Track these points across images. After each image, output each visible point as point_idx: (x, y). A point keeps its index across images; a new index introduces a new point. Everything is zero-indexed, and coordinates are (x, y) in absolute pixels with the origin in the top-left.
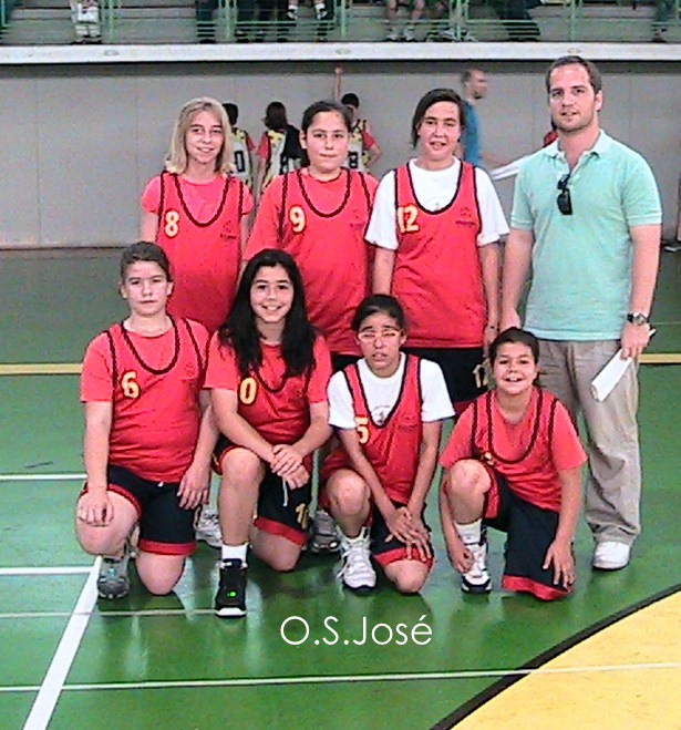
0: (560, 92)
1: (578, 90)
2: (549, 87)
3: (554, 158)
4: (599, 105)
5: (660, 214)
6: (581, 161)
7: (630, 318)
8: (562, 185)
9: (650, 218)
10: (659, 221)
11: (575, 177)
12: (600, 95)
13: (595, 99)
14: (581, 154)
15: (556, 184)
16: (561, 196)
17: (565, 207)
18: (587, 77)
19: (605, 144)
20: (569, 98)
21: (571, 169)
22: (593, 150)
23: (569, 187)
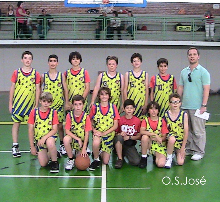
0: (191, 55)
1: (195, 54)
2: (188, 54)
3: (188, 69)
4: (199, 59)
5: (210, 83)
6: (193, 70)
7: (202, 105)
8: (189, 75)
9: (208, 83)
10: (209, 84)
11: (192, 73)
12: (199, 56)
13: (198, 57)
14: (193, 69)
15: (188, 75)
16: (189, 78)
17: (190, 80)
18: (197, 52)
19: (199, 67)
20: (193, 56)
21: (191, 72)
22: (196, 68)
23: (191, 76)
